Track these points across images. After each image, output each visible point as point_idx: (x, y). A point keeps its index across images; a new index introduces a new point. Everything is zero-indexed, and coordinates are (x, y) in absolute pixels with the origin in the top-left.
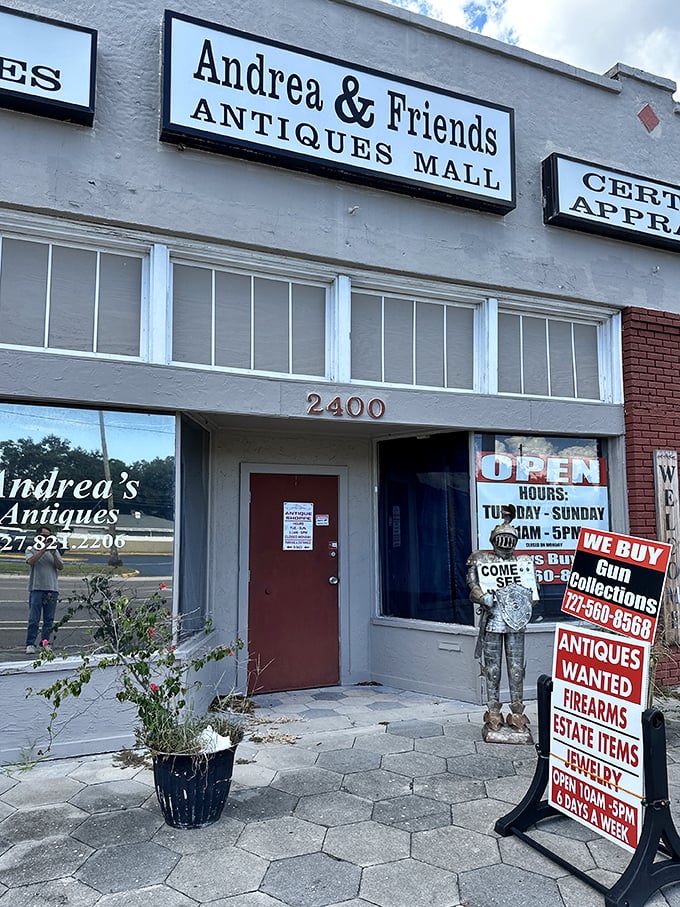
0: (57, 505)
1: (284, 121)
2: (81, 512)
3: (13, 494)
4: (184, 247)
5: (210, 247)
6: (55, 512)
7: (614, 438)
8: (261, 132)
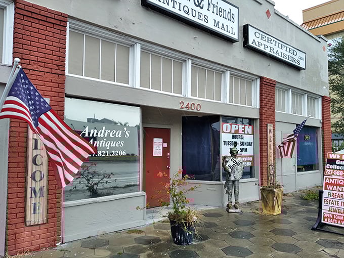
0: (105, 140)
1: (180, 4)
2: (112, 142)
3: (91, 135)
4: (146, 46)
5: (154, 46)
6: (104, 142)
7: (256, 119)
8: (174, 7)
